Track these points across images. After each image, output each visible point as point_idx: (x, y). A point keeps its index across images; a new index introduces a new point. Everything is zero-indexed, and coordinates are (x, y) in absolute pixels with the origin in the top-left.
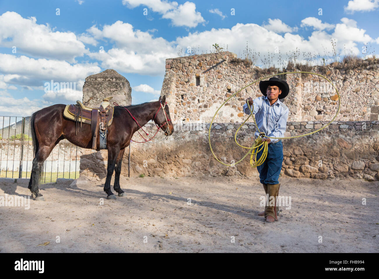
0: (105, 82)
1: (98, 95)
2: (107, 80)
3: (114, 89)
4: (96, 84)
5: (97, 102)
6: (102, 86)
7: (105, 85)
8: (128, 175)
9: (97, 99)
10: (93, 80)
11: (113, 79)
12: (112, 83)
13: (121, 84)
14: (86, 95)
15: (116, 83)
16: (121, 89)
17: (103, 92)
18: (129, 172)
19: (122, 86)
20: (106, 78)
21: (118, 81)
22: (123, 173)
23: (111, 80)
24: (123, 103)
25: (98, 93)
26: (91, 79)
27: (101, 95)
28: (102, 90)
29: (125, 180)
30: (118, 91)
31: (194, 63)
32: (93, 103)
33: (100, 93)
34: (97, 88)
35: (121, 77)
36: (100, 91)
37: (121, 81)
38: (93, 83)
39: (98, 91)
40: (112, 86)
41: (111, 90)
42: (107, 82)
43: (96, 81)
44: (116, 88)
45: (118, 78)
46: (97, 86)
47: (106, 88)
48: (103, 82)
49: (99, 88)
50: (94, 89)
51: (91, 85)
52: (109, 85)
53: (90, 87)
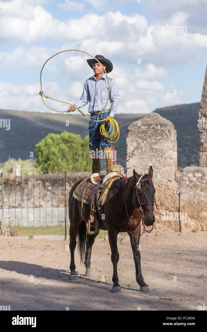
0: (150, 130)
1: (142, 144)
2: (151, 127)
3: (160, 137)
4: (140, 132)
5: (142, 152)
6: (147, 135)
7: (150, 134)
8: (179, 230)
9: (142, 149)
10: (136, 129)
11: (157, 126)
12: (157, 131)
13: (167, 132)
14: (130, 145)
15: (162, 131)
16: (167, 137)
17: (148, 141)
18: (180, 227)
19: (168, 134)
20: (150, 125)
21: (163, 128)
22: (174, 228)
23: (156, 127)
24: (170, 152)
25: (143, 142)
26: (134, 128)
27: (146, 145)
28: (146, 140)
29: (177, 235)
30: (163, 139)
32: (138, 153)
33: (145, 142)
34: (141, 137)
35: (166, 124)
36: (145, 141)
37: (166, 128)
38: (137, 133)
39: (142, 140)
40: (157, 134)
41: (157, 139)
42: (152, 130)
43: (139, 130)
44: (162, 136)
45: (164, 125)
46: (141, 135)
47: (151, 137)
48: (147, 130)
49: (143, 137)
50: (138, 139)
51: (135, 135)
52: (154, 133)
53: (134, 136)
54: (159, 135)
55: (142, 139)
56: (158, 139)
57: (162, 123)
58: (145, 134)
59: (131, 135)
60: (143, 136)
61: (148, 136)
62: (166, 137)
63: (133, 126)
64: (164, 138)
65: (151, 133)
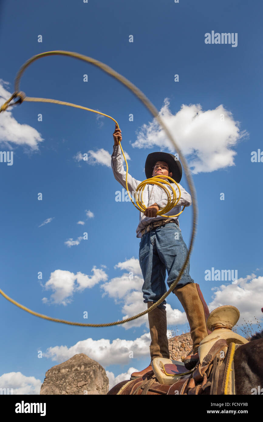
0: (71, 374)
2: (73, 369)
3: (83, 383)
4: (59, 378)
7: (71, 379)
10: (55, 374)
11: (80, 366)
12: (80, 373)
13: (91, 373)
16: (92, 382)
17: (68, 391)
19: (93, 376)
20: (73, 366)
21: (88, 369)
23: (79, 368)
26: (52, 373)
28: (65, 388)
30: (87, 385)
31: (177, 345)
34: (59, 385)
35: (92, 363)
36: (63, 390)
37: (91, 368)
38: (55, 379)
39: (60, 390)
40: (80, 378)
41: (79, 386)
42: (73, 373)
43: (58, 375)
44: (86, 381)
45: (88, 364)
46: (60, 381)
47: (72, 383)
48: (68, 373)
49: (62, 385)
50: (56, 388)
51: (52, 382)
52: (76, 377)
53: (50, 385)
54: (81, 380)
55: (60, 387)
56: (81, 385)
57: (87, 362)
58: (64, 380)
59: (47, 383)
60: (62, 383)
61: (68, 382)
62: (90, 381)
63: (52, 371)
64: (88, 383)
65: (72, 377)
